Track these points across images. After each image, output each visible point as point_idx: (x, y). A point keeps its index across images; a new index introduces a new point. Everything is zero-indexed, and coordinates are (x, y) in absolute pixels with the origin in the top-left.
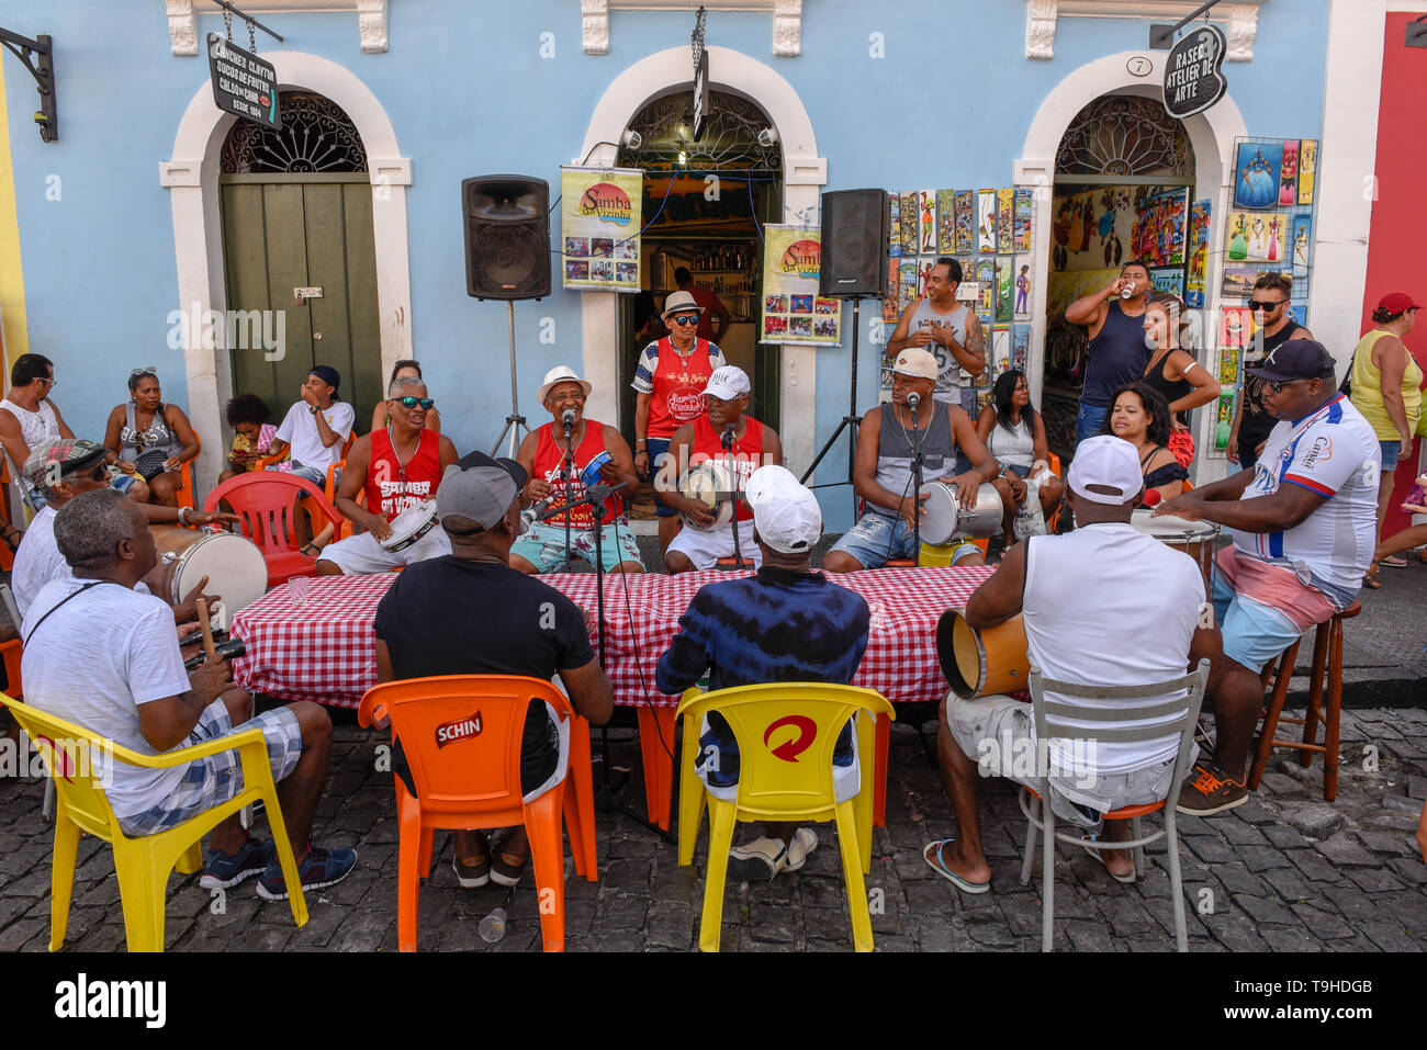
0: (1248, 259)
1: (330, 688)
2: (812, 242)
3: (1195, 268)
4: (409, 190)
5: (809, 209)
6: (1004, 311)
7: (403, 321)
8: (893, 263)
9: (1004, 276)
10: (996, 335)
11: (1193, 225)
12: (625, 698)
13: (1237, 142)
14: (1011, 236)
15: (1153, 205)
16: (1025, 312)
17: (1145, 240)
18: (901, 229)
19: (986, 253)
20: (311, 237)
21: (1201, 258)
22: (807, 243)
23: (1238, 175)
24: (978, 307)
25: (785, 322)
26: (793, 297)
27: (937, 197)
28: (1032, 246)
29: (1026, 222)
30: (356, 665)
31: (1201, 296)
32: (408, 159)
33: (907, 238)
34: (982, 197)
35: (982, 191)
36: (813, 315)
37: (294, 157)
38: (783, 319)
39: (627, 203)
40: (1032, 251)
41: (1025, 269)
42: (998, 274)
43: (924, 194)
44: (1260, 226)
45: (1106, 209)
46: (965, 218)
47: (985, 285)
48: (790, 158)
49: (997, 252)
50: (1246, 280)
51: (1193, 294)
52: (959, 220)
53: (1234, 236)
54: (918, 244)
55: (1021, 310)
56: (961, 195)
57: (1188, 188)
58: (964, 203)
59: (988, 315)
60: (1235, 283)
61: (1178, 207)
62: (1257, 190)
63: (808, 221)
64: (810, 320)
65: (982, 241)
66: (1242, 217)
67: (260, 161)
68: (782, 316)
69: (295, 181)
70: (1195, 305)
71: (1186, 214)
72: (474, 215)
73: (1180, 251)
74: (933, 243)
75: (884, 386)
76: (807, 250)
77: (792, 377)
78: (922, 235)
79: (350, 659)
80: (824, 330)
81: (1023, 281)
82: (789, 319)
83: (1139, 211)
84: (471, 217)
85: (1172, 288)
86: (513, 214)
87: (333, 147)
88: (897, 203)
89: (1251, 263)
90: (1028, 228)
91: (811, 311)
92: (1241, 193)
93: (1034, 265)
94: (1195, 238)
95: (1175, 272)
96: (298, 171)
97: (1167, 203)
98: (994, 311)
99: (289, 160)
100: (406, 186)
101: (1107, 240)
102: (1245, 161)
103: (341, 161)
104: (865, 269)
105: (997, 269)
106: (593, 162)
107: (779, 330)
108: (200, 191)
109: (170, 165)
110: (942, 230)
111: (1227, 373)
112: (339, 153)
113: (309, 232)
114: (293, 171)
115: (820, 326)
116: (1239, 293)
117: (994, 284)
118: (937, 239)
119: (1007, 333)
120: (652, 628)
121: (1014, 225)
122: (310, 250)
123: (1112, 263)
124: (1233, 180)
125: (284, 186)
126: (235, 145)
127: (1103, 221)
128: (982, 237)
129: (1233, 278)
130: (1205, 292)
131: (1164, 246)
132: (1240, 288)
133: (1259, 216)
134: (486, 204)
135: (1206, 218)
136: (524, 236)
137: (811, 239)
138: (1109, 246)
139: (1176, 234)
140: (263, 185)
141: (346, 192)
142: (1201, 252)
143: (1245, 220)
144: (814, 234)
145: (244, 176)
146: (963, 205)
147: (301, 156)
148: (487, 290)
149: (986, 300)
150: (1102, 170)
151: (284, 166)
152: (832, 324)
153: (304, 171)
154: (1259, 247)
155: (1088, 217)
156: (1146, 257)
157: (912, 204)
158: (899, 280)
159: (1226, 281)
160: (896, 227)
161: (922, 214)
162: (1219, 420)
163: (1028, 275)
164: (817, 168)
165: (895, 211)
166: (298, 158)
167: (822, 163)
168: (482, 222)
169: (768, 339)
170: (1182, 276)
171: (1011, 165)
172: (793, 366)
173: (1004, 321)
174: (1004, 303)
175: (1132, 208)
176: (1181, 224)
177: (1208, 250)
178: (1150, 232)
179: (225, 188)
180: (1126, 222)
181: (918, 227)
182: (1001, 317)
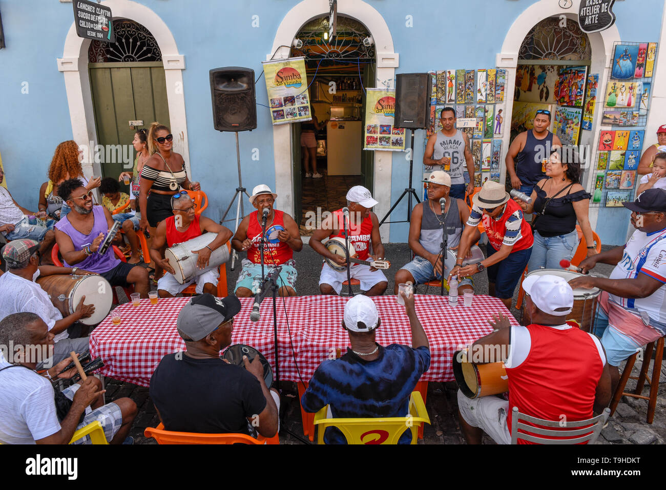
0: (617, 106)
1: (137, 375)
2: (391, 97)
3: (588, 109)
4: (184, 71)
5: (389, 80)
6: (489, 133)
7: (183, 138)
8: (432, 108)
9: (489, 115)
10: (484, 145)
11: (588, 86)
12: (289, 377)
13: (615, 45)
14: (494, 94)
15: (567, 73)
16: (499, 134)
17: (562, 91)
18: (437, 90)
19: (480, 103)
20: (135, 94)
21: (592, 104)
22: (388, 98)
23: (614, 62)
24: (476, 131)
25: (377, 139)
26: (381, 126)
27: (456, 73)
28: (504, 99)
29: (502, 86)
30: (149, 364)
31: (590, 124)
32: (183, 55)
33: (440, 95)
34: (479, 74)
35: (480, 70)
36: (391, 135)
37: (126, 54)
38: (375, 137)
39: (299, 76)
40: (504, 102)
41: (500, 111)
42: (486, 114)
43: (449, 72)
44: (624, 89)
45: (541, 71)
46: (470, 85)
47: (479, 119)
48: (380, 53)
49: (486, 102)
50: (615, 117)
51: (586, 123)
52: (467, 86)
53: (610, 94)
54: (445, 98)
55: (497, 132)
56: (469, 72)
57: (587, 67)
58: (470, 77)
59: (480, 135)
60: (609, 118)
61: (581, 76)
62: (624, 70)
63: (389, 87)
64: (390, 138)
65: (479, 97)
66: (615, 84)
67: (108, 56)
68: (375, 136)
69: (126, 66)
70: (587, 128)
71: (585, 80)
72: (216, 89)
73: (581, 99)
74: (453, 98)
75: (426, 171)
76: (388, 101)
77: (380, 166)
78: (447, 94)
79: (146, 361)
80: (397, 143)
81: (499, 117)
82: (378, 138)
83: (559, 75)
84: (215, 90)
85: (575, 118)
86: (236, 87)
87: (145, 48)
88: (435, 77)
89: (618, 108)
90: (503, 90)
91: (390, 134)
92: (615, 72)
93: (505, 109)
94: (589, 93)
95: (578, 110)
96: (128, 61)
97: (575, 73)
98: (484, 133)
99: (123, 55)
100: (182, 70)
101: (541, 87)
102: (618, 54)
103: (149, 55)
104: (418, 114)
105: (486, 111)
106: (277, 57)
107: (374, 143)
108: (78, 73)
109: (63, 60)
110: (458, 91)
111: (602, 165)
112: (148, 51)
113: (135, 91)
114: (125, 61)
115: (394, 141)
116: (610, 124)
117: (484, 119)
118: (455, 96)
119: (490, 144)
120: (304, 343)
121: (495, 88)
122: (136, 101)
123: (544, 99)
124: (611, 65)
125: (121, 69)
126: (95, 48)
127: (540, 77)
128: (479, 95)
129: (608, 116)
130: (593, 122)
131: (572, 95)
132: (611, 121)
133: (623, 83)
134: (223, 83)
135: (595, 83)
136: (242, 99)
137: (390, 96)
138: (542, 91)
139: (579, 90)
140: (110, 68)
141: (152, 71)
142: (592, 101)
143: (616, 86)
144: (392, 93)
145: (101, 64)
146: (469, 78)
147: (129, 53)
148: (224, 127)
149: (479, 127)
150: (542, 57)
151: (121, 58)
152: (401, 140)
153: (131, 61)
154: (623, 100)
155: (532, 74)
156: (562, 100)
157: (443, 77)
158: (435, 116)
159: (604, 117)
160: (434, 89)
161: (448, 82)
162: (596, 188)
163: (502, 115)
164: (394, 59)
165: (434, 81)
166: (127, 54)
167: (396, 56)
168: (221, 92)
169: (368, 148)
170: (581, 112)
171: (495, 56)
172: (380, 161)
173: (488, 138)
174: (489, 129)
175: (556, 72)
176: (582, 85)
177: (596, 101)
178: (565, 87)
179: (92, 70)
180: (552, 79)
181: (445, 89)
182: (487, 136)
